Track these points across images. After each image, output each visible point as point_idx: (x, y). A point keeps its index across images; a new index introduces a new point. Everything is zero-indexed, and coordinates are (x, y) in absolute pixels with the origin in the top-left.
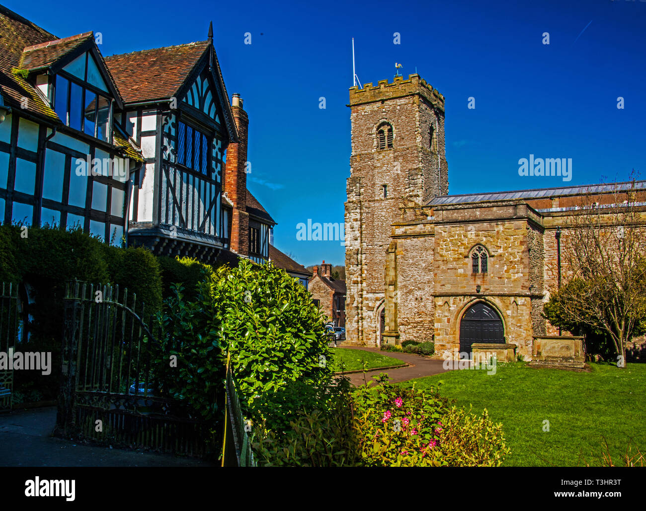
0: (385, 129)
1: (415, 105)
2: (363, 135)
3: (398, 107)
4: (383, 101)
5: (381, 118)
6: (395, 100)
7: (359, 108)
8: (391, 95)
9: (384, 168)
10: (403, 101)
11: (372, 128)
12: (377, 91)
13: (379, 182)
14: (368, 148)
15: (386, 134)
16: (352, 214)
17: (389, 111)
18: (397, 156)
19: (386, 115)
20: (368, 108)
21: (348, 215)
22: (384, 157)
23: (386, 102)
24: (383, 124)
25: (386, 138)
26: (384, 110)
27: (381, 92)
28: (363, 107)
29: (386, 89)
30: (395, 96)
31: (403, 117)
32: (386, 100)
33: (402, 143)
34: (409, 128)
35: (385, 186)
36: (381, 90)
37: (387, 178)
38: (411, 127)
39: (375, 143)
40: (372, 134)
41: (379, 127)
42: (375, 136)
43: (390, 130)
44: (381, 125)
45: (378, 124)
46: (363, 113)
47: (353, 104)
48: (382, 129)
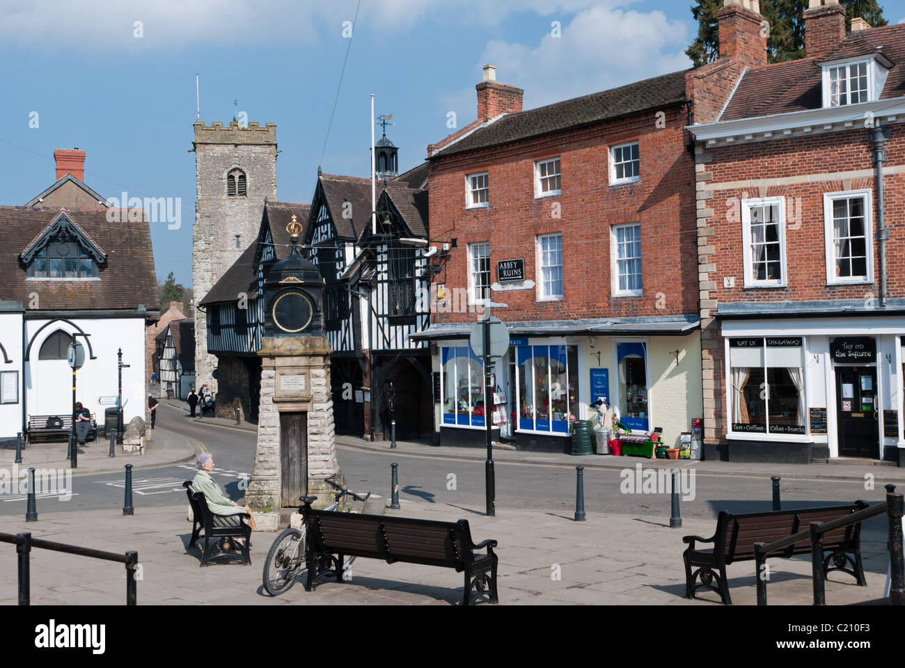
0: (237, 175)
1: (271, 155)
2: (212, 178)
3: (253, 155)
4: (236, 145)
5: (233, 162)
6: (250, 147)
7: (207, 147)
8: (245, 140)
9: (238, 218)
10: (258, 149)
11: (223, 172)
12: (228, 133)
13: (232, 233)
14: (218, 193)
15: (237, 180)
16: (202, 264)
17: (242, 157)
18: (252, 206)
19: (240, 161)
20: (218, 149)
21: (197, 264)
22: (237, 205)
23: (239, 147)
24: (234, 170)
25: (237, 184)
26: (236, 155)
27: (233, 135)
28: (212, 146)
29: (239, 133)
30: (249, 142)
31: (258, 166)
32: (240, 145)
33: (258, 193)
34: (265, 179)
35: (238, 236)
36: (234, 133)
37: (241, 228)
38: (267, 177)
39: (226, 188)
40: (222, 179)
41: (230, 172)
42: (225, 181)
43: (243, 177)
44: (232, 170)
45: (230, 169)
46: (211, 154)
47: (200, 141)
48: (232, 174)
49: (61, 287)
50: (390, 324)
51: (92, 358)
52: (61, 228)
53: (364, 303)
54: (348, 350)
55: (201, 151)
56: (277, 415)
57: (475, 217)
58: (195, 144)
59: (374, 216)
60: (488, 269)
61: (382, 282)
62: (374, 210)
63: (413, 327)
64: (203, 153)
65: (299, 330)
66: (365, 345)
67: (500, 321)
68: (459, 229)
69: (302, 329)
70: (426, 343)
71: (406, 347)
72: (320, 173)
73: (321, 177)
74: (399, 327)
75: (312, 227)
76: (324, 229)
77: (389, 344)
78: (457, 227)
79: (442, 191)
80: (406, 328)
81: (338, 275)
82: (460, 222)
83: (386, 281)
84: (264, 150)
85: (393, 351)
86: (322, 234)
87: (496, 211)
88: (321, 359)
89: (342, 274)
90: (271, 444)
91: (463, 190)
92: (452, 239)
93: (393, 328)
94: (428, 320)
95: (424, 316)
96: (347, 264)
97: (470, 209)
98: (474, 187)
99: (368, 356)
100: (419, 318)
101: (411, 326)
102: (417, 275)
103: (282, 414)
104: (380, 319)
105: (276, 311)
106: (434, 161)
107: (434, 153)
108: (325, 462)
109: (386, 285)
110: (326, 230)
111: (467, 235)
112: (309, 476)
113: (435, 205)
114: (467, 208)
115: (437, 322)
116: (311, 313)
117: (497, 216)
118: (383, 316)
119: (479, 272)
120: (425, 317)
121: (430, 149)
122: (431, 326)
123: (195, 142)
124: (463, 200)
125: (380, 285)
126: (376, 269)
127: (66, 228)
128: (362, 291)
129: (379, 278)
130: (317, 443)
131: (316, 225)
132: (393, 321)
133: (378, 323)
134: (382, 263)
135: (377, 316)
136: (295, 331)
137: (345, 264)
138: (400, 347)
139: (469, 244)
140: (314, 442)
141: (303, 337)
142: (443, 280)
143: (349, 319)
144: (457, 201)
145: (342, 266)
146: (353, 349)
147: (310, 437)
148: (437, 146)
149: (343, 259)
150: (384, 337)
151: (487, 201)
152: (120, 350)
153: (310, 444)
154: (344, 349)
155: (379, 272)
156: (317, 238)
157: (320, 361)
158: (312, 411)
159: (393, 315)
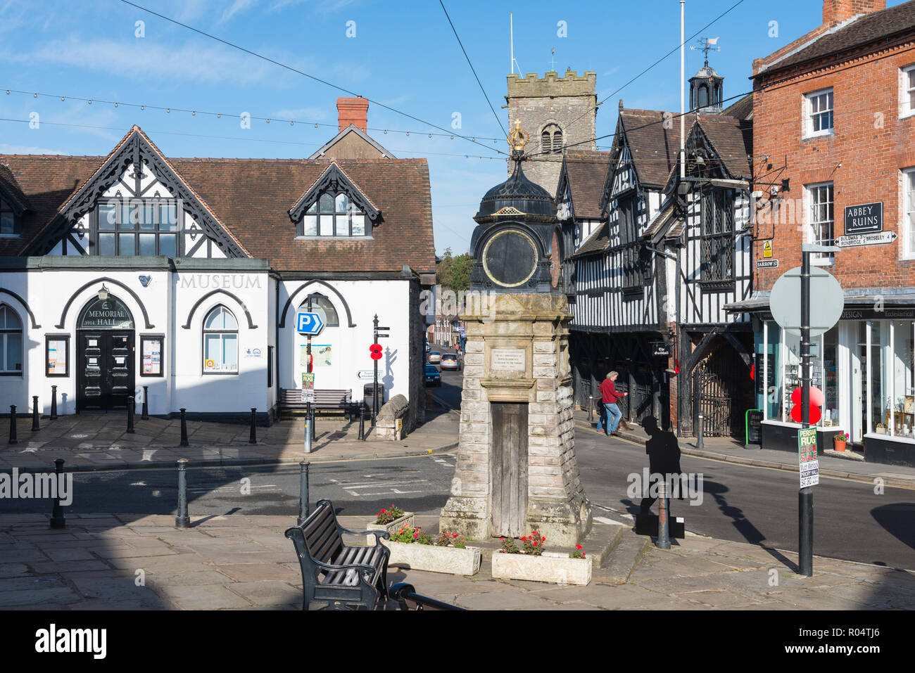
0: (552, 130)
1: (591, 107)
3: (570, 108)
4: (552, 98)
5: (548, 117)
6: (566, 99)
7: (520, 101)
8: (562, 91)
10: (575, 101)
11: (537, 129)
12: (544, 84)
15: (552, 136)
17: (558, 111)
19: (555, 115)
20: (531, 103)
22: (552, 165)
23: (555, 99)
24: (550, 125)
25: (552, 141)
26: (552, 108)
27: (549, 87)
28: (526, 100)
29: (556, 84)
30: (566, 93)
31: (575, 120)
32: (556, 97)
34: (583, 134)
36: (549, 84)
38: (585, 133)
39: (540, 146)
40: (536, 136)
41: (545, 128)
42: (539, 138)
43: (559, 133)
44: (546, 126)
45: (544, 125)
46: (525, 109)
47: (513, 95)
48: (547, 130)
49: (330, 247)
50: (703, 292)
51: (351, 325)
52: (331, 181)
53: (670, 266)
54: (651, 323)
55: (513, 106)
56: (487, 405)
57: (814, 149)
58: (507, 99)
59: (683, 154)
60: (832, 217)
61: (694, 238)
62: (683, 147)
63: (730, 295)
64: (516, 109)
65: (518, 284)
66: (672, 319)
67: (828, 273)
68: (793, 167)
69: (523, 282)
70: (747, 315)
71: (722, 320)
72: (621, 108)
73: (622, 113)
74: (714, 296)
75: (612, 173)
76: (625, 176)
77: (701, 317)
78: (790, 164)
79: (771, 118)
80: (722, 296)
81: (640, 231)
82: (794, 156)
83: (698, 238)
84: (582, 102)
85: (706, 325)
86: (623, 182)
87: (843, 139)
88: (550, 325)
89: (645, 229)
90: (477, 447)
91: (799, 114)
92: (783, 181)
93: (706, 297)
94: (751, 286)
95: (745, 281)
96: (651, 218)
97: (808, 139)
98: (815, 109)
99: (675, 331)
100: (738, 283)
101: (729, 294)
102: (737, 230)
103: (494, 403)
104: (691, 286)
105: (488, 255)
106: (762, 80)
107: (761, 70)
108: (552, 477)
109: (698, 242)
110: (627, 177)
111: (803, 174)
112: (530, 495)
113: (761, 137)
114: (803, 138)
115: (762, 289)
116: (537, 260)
117: (845, 146)
118: (694, 281)
119: (819, 222)
120: (747, 282)
121: (756, 65)
122: (755, 293)
123: (507, 96)
124: (798, 127)
125: (691, 243)
126: (687, 223)
127: (337, 181)
128: (668, 251)
129: (690, 234)
130: (540, 448)
131: (617, 172)
132: (707, 288)
133: (688, 290)
134: (694, 215)
135: (687, 281)
136: (513, 285)
137: (648, 218)
138: (714, 321)
139: (806, 186)
140: (538, 448)
141: (524, 295)
142: (771, 235)
143: (652, 285)
144: (791, 130)
145: (645, 220)
146: (656, 322)
147: (531, 439)
148: (766, 60)
149: (647, 212)
150: (695, 307)
151: (832, 126)
152: (376, 317)
153: (531, 449)
154: (647, 323)
155: (690, 227)
156: (618, 188)
157: (546, 329)
158: (535, 401)
159: (706, 280)
